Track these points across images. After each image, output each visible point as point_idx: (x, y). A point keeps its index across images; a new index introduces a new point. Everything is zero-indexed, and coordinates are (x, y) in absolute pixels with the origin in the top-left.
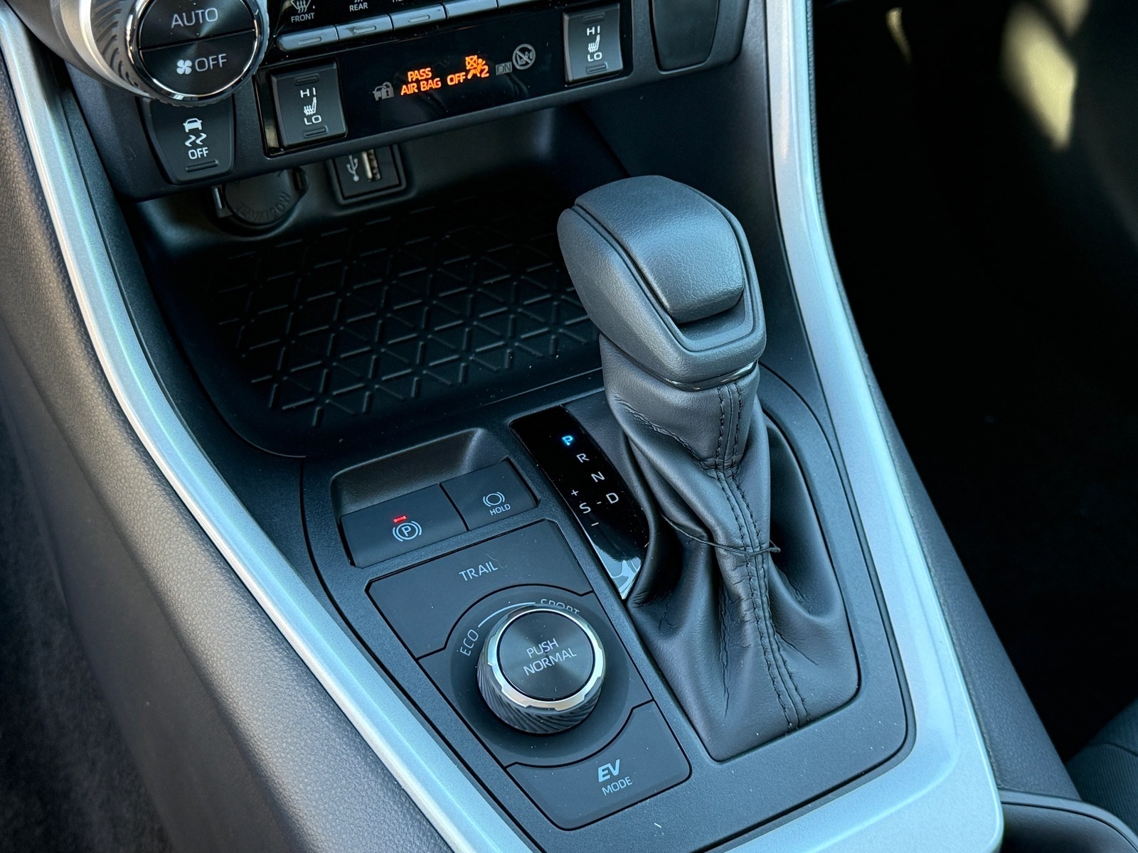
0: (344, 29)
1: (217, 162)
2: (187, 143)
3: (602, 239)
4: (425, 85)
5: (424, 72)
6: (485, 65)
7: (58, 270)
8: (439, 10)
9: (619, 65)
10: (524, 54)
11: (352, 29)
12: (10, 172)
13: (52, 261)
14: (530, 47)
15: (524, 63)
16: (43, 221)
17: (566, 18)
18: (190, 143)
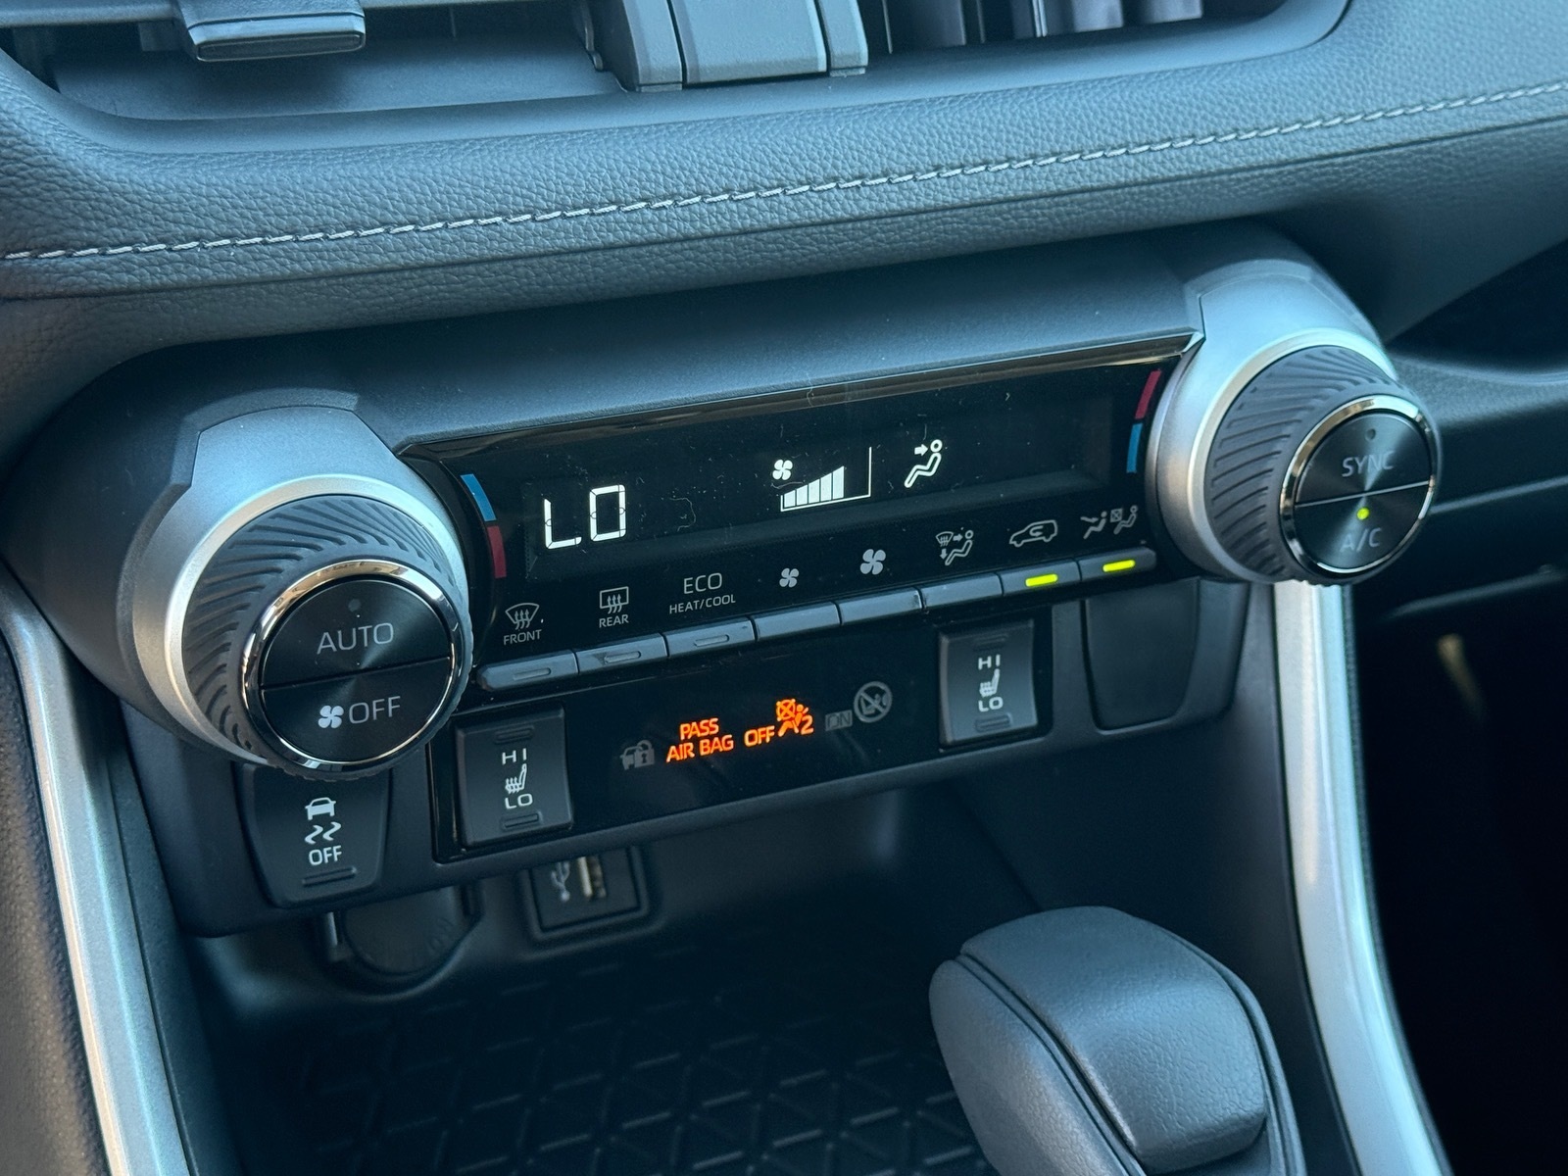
0: (588, 656)
1: (354, 870)
2: (309, 839)
3: (1015, 1016)
4: (707, 747)
5: (706, 725)
6: (807, 714)
7: (71, 1055)
8: (744, 627)
9: (1031, 720)
10: (874, 698)
11: (601, 657)
12: (9, 886)
13: (62, 1039)
14: (883, 687)
15: (873, 712)
16: (56, 969)
17: (945, 641)
18: (313, 839)
